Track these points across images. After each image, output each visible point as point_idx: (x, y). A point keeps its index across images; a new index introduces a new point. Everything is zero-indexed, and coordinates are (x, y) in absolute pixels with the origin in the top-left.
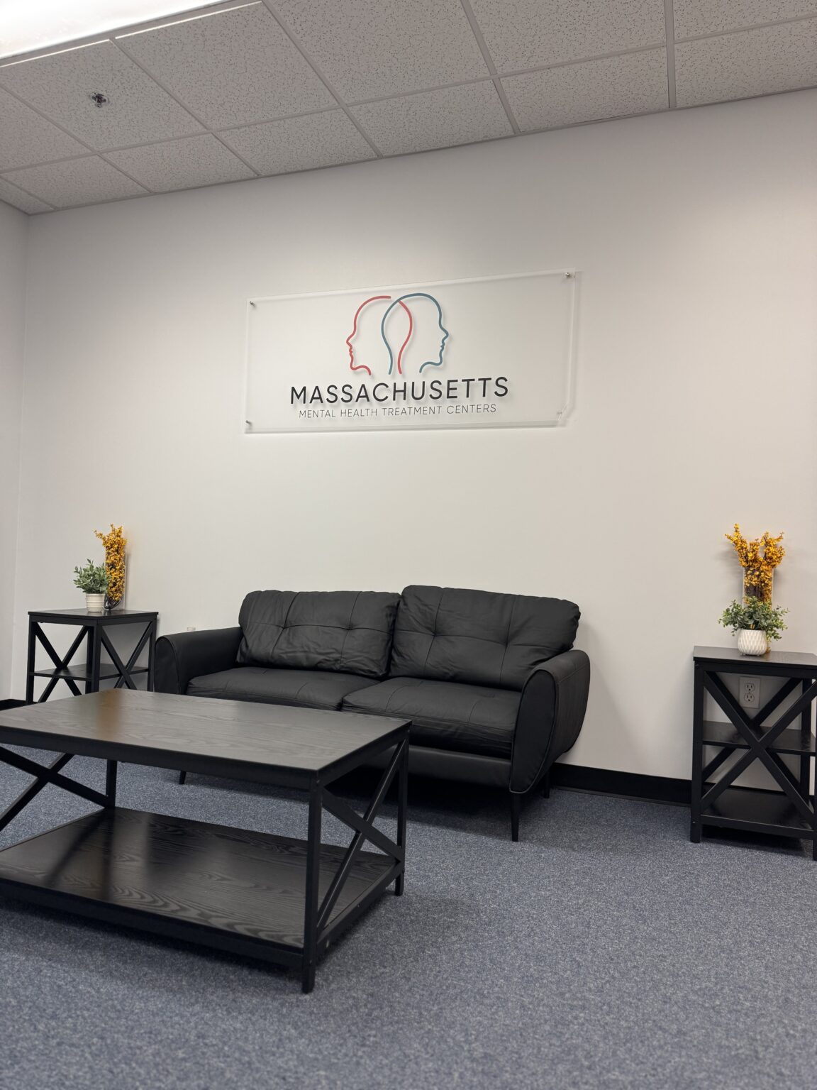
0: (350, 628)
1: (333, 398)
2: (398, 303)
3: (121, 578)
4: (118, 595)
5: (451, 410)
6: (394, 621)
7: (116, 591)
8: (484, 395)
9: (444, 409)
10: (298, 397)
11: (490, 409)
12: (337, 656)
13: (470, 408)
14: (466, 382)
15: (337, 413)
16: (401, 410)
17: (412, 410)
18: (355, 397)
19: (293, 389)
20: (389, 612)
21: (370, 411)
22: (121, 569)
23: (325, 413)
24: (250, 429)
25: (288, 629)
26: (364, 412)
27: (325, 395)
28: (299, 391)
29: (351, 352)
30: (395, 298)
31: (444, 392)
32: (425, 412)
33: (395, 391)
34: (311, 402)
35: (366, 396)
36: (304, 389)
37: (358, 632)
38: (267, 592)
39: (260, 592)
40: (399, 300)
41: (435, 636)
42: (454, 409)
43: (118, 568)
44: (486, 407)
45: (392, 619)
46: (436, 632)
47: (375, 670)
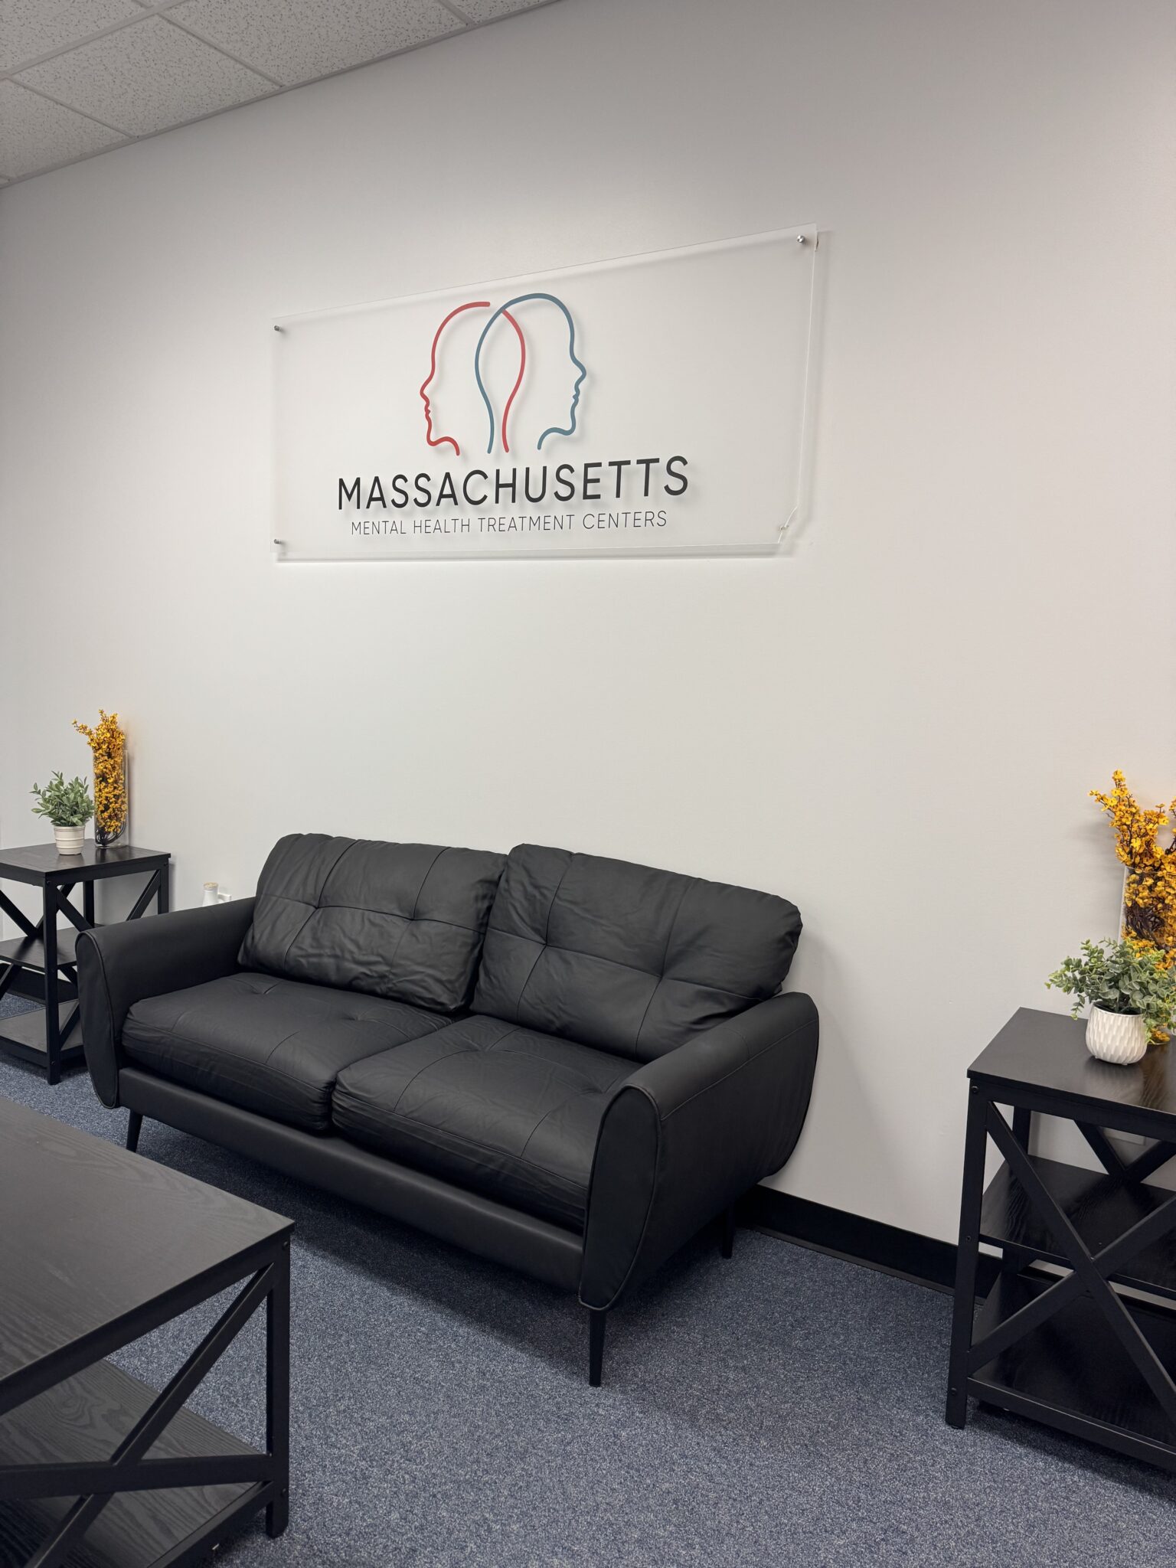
0: (415, 916)
1: (400, 499)
2: (502, 316)
3: (117, 797)
4: (114, 823)
5: (590, 521)
6: (489, 909)
7: (110, 817)
8: (646, 494)
9: (577, 520)
10: (349, 496)
11: (656, 520)
12: (383, 968)
13: (622, 517)
14: (616, 467)
15: (408, 526)
16: (507, 522)
17: (526, 521)
18: (435, 495)
19: (342, 483)
20: (481, 892)
21: (459, 523)
22: (116, 782)
23: (389, 525)
24: (284, 554)
25: (322, 909)
26: (450, 526)
27: (391, 495)
28: (349, 485)
29: (427, 412)
30: (497, 304)
31: (579, 486)
32: (547, 526)
33: (499, 486)
34: (368, 507)
35: (453, 495)
36: (358, 482)
37: (424, 926)
38: (310, 835)
39: (300, 836)
40: (503, 310)
41: (546, 945)
42: (594, 521)
43: (110, 781)
44: (650, 516)
45: (486, 904)
46: (549, 940)
47: (444, 998)
